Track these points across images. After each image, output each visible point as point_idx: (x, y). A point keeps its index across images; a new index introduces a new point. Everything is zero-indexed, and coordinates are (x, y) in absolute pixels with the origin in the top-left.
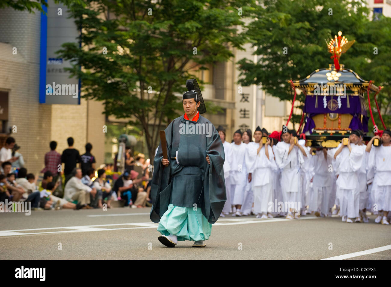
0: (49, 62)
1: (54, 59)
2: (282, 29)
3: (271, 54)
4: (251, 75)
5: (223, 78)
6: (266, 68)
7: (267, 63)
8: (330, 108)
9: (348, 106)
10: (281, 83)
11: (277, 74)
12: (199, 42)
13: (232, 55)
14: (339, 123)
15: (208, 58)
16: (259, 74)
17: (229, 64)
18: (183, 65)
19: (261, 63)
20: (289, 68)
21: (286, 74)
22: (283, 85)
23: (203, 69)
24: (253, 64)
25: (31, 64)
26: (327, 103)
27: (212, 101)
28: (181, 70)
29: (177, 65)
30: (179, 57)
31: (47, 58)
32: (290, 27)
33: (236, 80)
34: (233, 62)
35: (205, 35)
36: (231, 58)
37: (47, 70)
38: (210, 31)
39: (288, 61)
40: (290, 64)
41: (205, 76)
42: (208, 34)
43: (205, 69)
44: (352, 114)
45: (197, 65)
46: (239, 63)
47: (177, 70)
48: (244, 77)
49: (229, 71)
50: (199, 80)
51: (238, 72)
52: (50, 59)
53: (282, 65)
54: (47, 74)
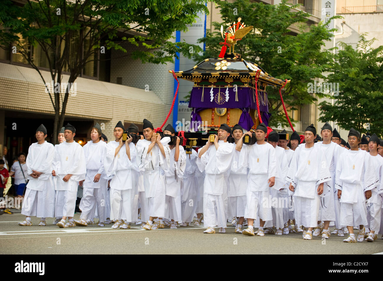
0: (180, 104)
1: (183, 102)
2: (352, 80)
3: (343, 98)
4: (329, 114)
5: (308, 115)
6: (340, 109)
7: (341, 105)
8: (217, 102)
9: (237, 100)
10: (352, 120)
11: (349, 113)
12: (291, 89)
13: (315, 100)
14: (228, 120)
15: (296, 101)
16: (335, 113)
17: (313, 105)
18: (278, 106)
19: (336, 105)
20: (358, 109)
21: (356, 113)
22: (353, 122)
23: (293, 109)
24: (331, 106)
25: (166, 105)
26: (214, 96)
27: (300, 133)
28: (277, 109)
29: (274, 106)
30: (276, 100)
31: (179, 101)
32: (358, 78)
33: (318, 117)
34: (315, 104)
35: (295, 84)
36: (314, 102)
37: (178, 110)
38: (299, 81)
39: (357, 104)
40: (358, 106)
41: (294, 115)
42: (297, 84)
43: (295, 109)
44: (242, 109)
45: (289, 106)
46: (320, 104)
47: (274, 110)
48: (324, 115)
49: (312, 110)
50: (290, 118)
51: (319, 112)
52: (181, 102)
53: (352, 107)
54: (179, 112)
